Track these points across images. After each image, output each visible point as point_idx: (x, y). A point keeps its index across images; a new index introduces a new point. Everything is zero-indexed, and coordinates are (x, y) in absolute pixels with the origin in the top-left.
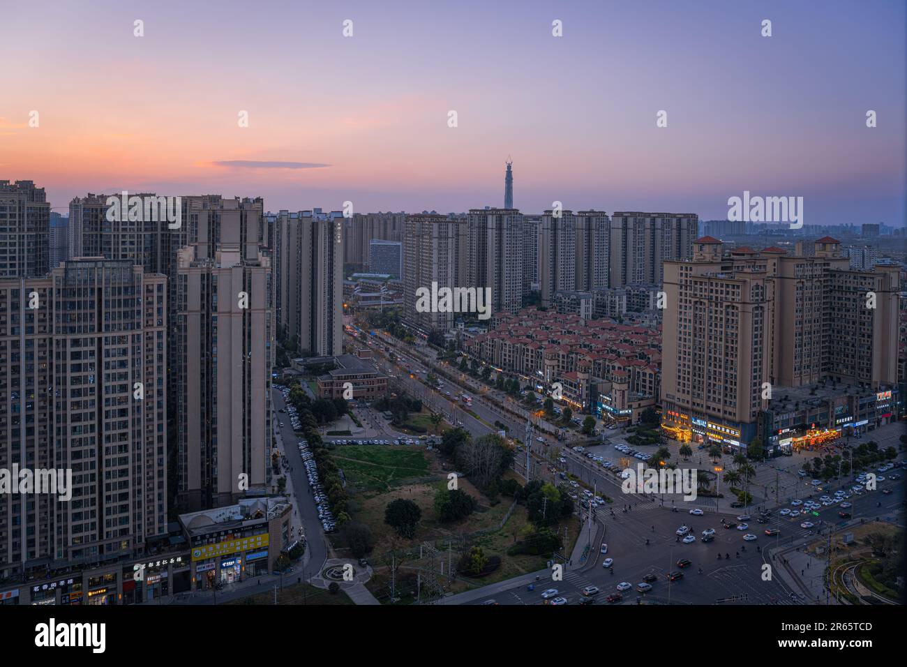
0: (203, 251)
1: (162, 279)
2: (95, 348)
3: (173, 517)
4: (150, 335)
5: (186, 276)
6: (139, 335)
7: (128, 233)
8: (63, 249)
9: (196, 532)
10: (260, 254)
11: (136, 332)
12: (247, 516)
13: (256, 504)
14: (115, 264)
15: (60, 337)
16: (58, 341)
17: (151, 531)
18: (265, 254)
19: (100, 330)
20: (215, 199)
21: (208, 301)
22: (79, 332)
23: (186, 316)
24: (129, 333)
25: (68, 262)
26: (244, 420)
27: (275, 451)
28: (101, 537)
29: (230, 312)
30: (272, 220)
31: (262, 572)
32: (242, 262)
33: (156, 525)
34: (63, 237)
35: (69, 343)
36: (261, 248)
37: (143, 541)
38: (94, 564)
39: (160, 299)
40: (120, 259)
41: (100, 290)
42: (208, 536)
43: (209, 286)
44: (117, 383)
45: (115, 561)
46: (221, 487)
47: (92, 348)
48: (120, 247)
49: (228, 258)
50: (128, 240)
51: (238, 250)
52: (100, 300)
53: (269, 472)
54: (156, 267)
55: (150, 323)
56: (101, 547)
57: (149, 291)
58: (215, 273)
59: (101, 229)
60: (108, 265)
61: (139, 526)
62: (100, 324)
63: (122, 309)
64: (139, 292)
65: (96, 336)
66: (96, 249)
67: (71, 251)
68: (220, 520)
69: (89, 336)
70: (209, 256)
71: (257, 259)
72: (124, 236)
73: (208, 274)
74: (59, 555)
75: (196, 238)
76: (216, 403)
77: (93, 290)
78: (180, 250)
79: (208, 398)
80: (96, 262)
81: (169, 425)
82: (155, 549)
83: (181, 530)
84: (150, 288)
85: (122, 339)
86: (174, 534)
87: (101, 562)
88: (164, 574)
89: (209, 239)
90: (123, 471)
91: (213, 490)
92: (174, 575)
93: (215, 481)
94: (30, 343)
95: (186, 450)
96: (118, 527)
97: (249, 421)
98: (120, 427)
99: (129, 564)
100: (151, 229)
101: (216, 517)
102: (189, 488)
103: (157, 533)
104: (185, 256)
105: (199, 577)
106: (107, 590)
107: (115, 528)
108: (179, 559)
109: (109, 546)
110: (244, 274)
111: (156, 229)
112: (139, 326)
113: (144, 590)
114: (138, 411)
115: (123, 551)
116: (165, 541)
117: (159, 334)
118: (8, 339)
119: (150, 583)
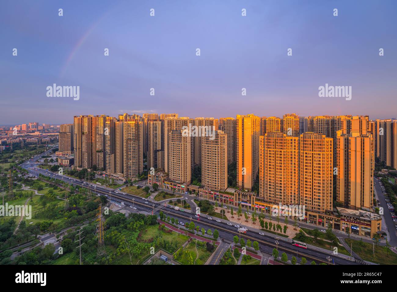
0: (345, 132)
1: (332, 139)
3: (335, 206)
4: (328, 154)
5: (339, 139)
6: (324, 154)
7: (321, 126)
8: (303, 130)
9: (342, 214)
12: (362, 216)
13: (365, 213)
16: (302, 152)
17: (327, 208)
18: (370, 133)
20: (349, 116)
21: (347, 147)
22: (307, 151)
23: (339, 150)
24: (321, 153)
25: (304, 133)
26: (361, 185)
29: (356, 151)
31: (368, 236)
32: (360, 136)
33: (329, 207)
35: (304, 153)
36: (368, 132)
37: (325, 210)
39: (331, 145)
40: (318, 133)
41: (313, 141)
42: (347, 217)
43: (347, 142)
44: (317, 165)
45: (316, 212)
46: (352, 204)
47: (311, 155)
48: (318, 130)
49: (355, 134)
51: (359, 132)
52: (313, 143)
53: (371, 204)
54: (329, 135)
55: (328, 151)
56: (312, 207)
57: (327, 142)
58: (349, 138)
59: (313, 125)
60: (315, 134)
61: (324, 206)
62: (313, 150)
63: (319, 146)
64: (324, 142)
65: (312, 152)
66: (311, 130)
67: (305, 130)
68: (351, 213)
70: (348, 133)
71: (367, 135)
72: (319, 127)
73: (347, 139)
75: (343, 128)
77: (311, 141)
78: (337, 131)
79: (347, 175)
80: (311, 134)
81: (333, 180)
82: (328, 214)
83: (337, 212)
85: (319, 154)
86: (335, 212)
87: (312, 211)
88: (331, 222)
89: (348, 128)
90: (319, 189)
91: (349, 203)
92: (334, 223)
93: (350, 201)
94: (295, 152)
95: (339, 189)
96: (317, 204)
97: (363, 186)
98: (318, 177)
99: (320, 215)
100: (328, 125)
101: (350, 211)
102: (340, 200)
103: (329, 209)
104: (339, 133)
105: (343, 228)
106: (314, 219)
107: (316, 204)
108: (337, 220)
109: (315, 208)
110: (361, 139)
111: (329, 125)
112: (324, 151)
113: (325, 224)
114: (324, 174)
115: (319, 211)
116: (332, 213)
117: (331, 154)
118: (290, 150)
119: (327, 222)
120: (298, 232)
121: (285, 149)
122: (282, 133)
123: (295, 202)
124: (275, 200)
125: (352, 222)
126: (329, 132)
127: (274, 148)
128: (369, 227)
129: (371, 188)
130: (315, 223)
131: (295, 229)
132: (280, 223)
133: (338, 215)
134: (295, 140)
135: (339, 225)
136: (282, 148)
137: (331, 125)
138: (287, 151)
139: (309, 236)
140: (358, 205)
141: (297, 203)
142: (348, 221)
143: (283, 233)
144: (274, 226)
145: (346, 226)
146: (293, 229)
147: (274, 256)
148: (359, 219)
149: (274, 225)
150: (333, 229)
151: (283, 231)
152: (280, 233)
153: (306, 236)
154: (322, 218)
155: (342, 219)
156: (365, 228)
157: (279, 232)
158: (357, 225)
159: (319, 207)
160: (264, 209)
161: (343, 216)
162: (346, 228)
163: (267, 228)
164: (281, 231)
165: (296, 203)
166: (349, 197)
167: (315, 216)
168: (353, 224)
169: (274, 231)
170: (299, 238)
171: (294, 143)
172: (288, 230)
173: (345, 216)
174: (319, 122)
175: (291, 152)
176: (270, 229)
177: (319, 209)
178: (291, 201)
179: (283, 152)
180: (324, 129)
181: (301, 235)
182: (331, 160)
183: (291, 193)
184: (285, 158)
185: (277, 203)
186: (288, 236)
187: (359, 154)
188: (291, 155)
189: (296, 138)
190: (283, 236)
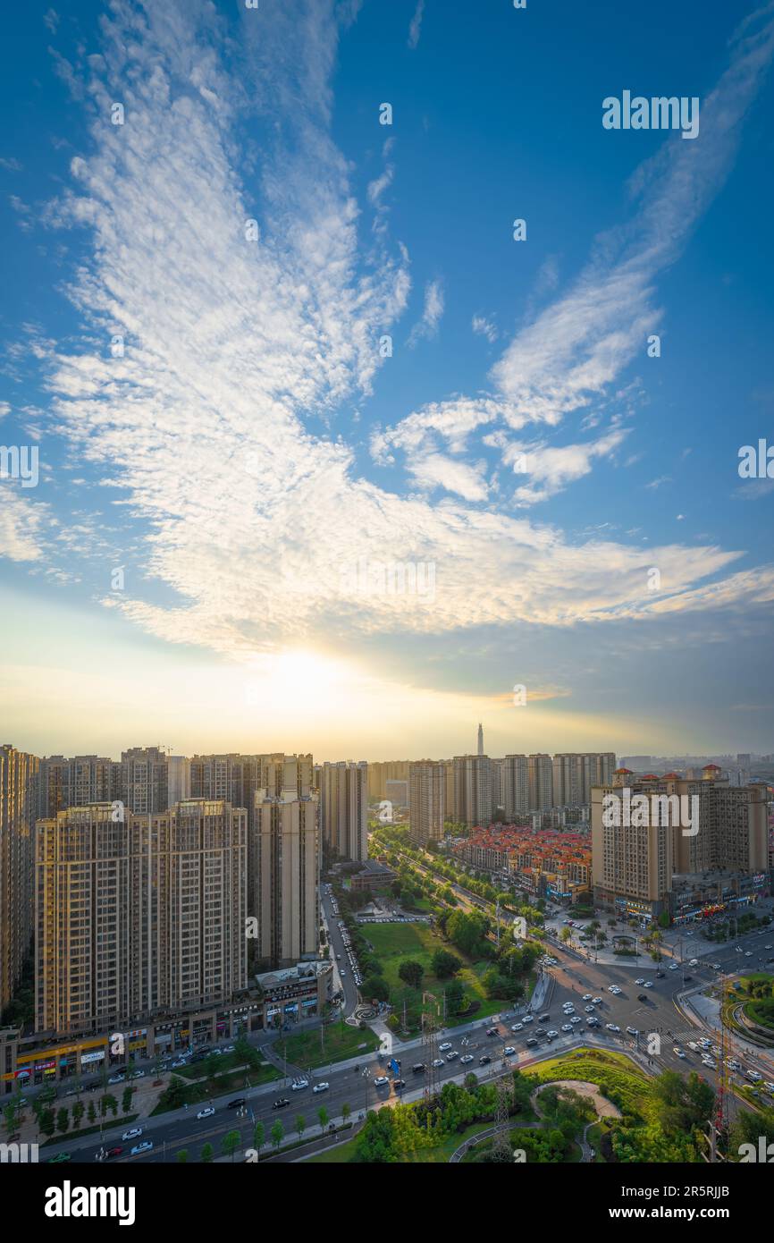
0: (272, 792)
1: (242, 811)
2: (199, 860)
3: (252, 976)
4: (236, 850)
5: (260, 809)
6: (228, 851)
7: (221, 781)
8: (178, 793)
9: (267, 987)
10: (311, 793)
11: (226, 849)
12: (302, 975)
13: (308, 967)
14: (212, 803)
15: (176, 854)
16: (174, 856)
17: (236, 987)
18: (314, 792)
19: (202, 848)
20: (280, 756)
21: (275, 826)
22: (188, 849)
23: (260, 837)
24: (221, 850)
25: (180, 802)
27: (321, 928)
28: (202, 992)
29: (291, 833)
30: (318, 769)
31: (313, 1015)
32: (299, 798)
33: (240, 983)
34: (177, 785)
35: (181, 857)
36: (312, 788)
37: (231, 994)
38: (197, 1011)
39: (243, 825)
41: (202, 820)
43: (276, 816)
44: (213, 884)
45: (211, 1008)
46: (285, 955)
47: (197, 861)
49: (289, 796)
50: (221, 785)
51: (296, 790)
52: (202, 828)
53: (318, 944)
54: (240, 803)
55: (236, 842)
56: (202, 999)
57: (236, 820)
58: (280, 806)
59: (202, 779)
60: (207, 803)
61: (228, 984)
62: (202, 844)
63: (217, 833)
64: (228, 821)
65: (199, 852)
67: (183, 795)
68: (284, 978)
69: (194, 852)
70: (276, 795)
71: (309, 796)
72: (218, 783)
73: (275, 808)
74: (173, 1004)
75: (267, 784)
76: (281, 896)
78: (256, 791)
80: (199, 801)
82: (239, 1000)
83: (258, 987)
84: (236, 818)
85: (217, 854)
86: (252, 989)
87: (202, 1010)
88: (245, 1018)
89: (276, 784)
90: (217, 945)
91: (279, 956)
92: (252, 1018)
93: (280, 951)
94: (154, 858)
96: (214, 985)
97: (304, 908)
99: (221, 1010)
100: (237, 778)
101: (281, 976)
102: (262, 956)
103: (240, 988)
104: (260, 795)
105: (269, 1020)
106: (206, 1029)
107: (212, 986)
108: (256, 1007)
109: (207, 998)
110: (300, 806)
111: (240, 777)
112: (228, 845)
113: (231, 1029)
114: (228, 903)
115: (217, 1002)
116: (246, 994)
117: (243, 850)
118: (141, 856)
119: (235, 1024)
120: (164, 1087)
121: (126, 854)
123: (156, 1003)
124: (94, 1022)
125: (286, 998)
126: (240, 794)
127: (88, 857)
128: (313, 995)
129: (317, 908)
130: (209, 1037)
131: (158, 1083)
132: (110, 1090)
133: (259, 993)
134: (155, 823)
135: (260, 1019)
136: (115, 854)
137: (245, 777)
138: (130, 859)
139: (194, 1081)
140: (296, 955)
141: (163, 1003)
142: (278, 1000)
143: (120, 1115)
144: (91, 1108)
145: (273, 1012)
146: (151, 1086)
148: (297, 985)
149: (92, 1103)
150: (249, 1034)
151: (120, 1108)
152: (112, 1119)
153: (187, 1085)
154: (224, 1018)
155: (267, 1000)
156: (308, 999)
157: (108, 1117)
158: (295, 999)
159: (218, 992)
160: (53, 1071)
161: (269, 992)
162: (275, 1016)
163: (66, 1127)
164: (114, 1112)
165: (159, 1005)
166: (279, 943)
167: (208, 1022)
168: (287, 1001)
169: (93, 1122)
170: (168, 1103)
171: (154, 831)
172: (135, 1098)
173: (272, 991)
174: (218, 770)
175: (145, 859)
176: (76, 1124)
177: (218, 997)
178: (145, 1007)
179: (118, 863)
180: (229, 787)
181: (173, 1091)
182: (243, 865)
183: (145, 981)
184: (126, 882)
185: (100, 1030)
186: (138, 1115)
187: (296, 839)
188: (145, 868)
189: (160, 818)
190: (121, 1124)
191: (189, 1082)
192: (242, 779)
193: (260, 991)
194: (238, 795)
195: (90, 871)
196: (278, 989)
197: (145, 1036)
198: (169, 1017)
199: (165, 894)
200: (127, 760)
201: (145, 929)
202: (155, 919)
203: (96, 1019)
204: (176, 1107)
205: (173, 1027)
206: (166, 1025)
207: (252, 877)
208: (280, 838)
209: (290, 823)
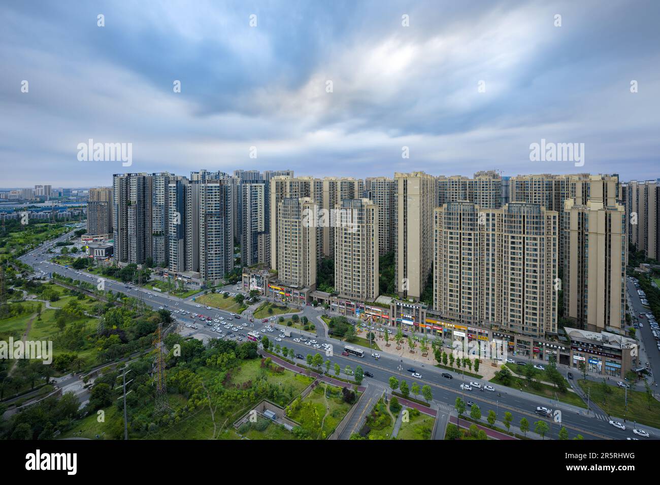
0: (579, 201)
1: (555, 213)
2: (522, 241)
3: (561, 326)
4: (549, 239)
5: (569, 213)
6: (543, 238)
7: (537, 192)
8: (507, 198)
9: (574, 339)
10: (617, 204)
11: (542, 237)
12: (607, 341)
13: (612, 337)
14: (531, 206)
15: (506, 234)
16: (505, 236)
17: (548, 329)
18: (620, 204)
19: (524, 233)
20: (586, 176)
21: (582, 226)
22: (515, 233)
23: (569, 232)
24: (538, 237)
25: (509, 204)
26: (605, 290)
28: (523, 323)
29: (597, 233)
30: (625, 185)
31: (617, 376)
32: (604, 208)
33: (551, 328)
34: (507, 192)
35: (510, 237)
36: (617, 201)
37: (544, 332)
38: (520, 334)
39: (554, 223)
40: (533, 203)
41: (524, 216)
42: (581, 343)
43: (583, 219)
44: (532, 258)
45: (530, 336)
46: (590, 321)
47: (520, 241)
48: (534, 198)
49: (595, 205)
51: (602, 201)
52: (524, 221)
53: (623, 322)
54: (552, 207)
55: (549, 233)
56: (523, 328)
57: (548, 218)
58: (586, 212)
59: (524, 190)
60: (527, 205)
61: (542, 325)
62: (524, 231)
63: (535, 226)
64: (543, 219)
65: (522, 236)
66: (522, 198)
67: (511, 199)
68: (589, 337)
69: (519, 235)
70: (583, 204)
71: (615, 207)
72: (535, 193)
73: (582, 213)
74: (504, 324)
75: (575, 195)
76: (587, 278)
77: (521, 216)
78: (565, 200)
79: (582, 274)
80: (522, 204)
82: (550, 338)
83: (565, 335)
84: (549, 217)
85: (535, 239)
86: (561, 335)
87: (523, 334)
88: (555, 352)
89: (583, 195)
90: (535, 297)
91: (584, 321)
92: (560, 355)
93: (586, 317)
94: (493, 235)
95: (569, 297)
96: (532, 322)
97: (609, 292)
98: (533, 278)
99: (536, 339)
100: (549, 190)
101: (586, 335)
102: (570, 316)
103: (551, 331)
104: (569, 203)
105: (575, 362)
106: (526, 347)
107: (530, 322)
108: (563, 348)
109: (527, 329)
110: (606, 214)
111: (552, 190)
112: (543, 234)
113: (544, 355)
114: (543, 272)
115: (534, 333)
116: (556, 337)
117: (554, 239)
118: (485, 233)
119: (547, 353)
120: (499, 370)
121: (477, 230)
122: (471, 204)
123: (494, 319)
124: (460, 316)
125: (590, 352)
126: (552, 202)
127: (458, 229)
128: (618, 361)
129: (623, 295)
130: (528, 353)
131: (494, 365)
133: (566, 340)
134: (493, 215)
135: (567, 358)
136: (471, 229)
137: (555, 190)
138: (480, 233)
139: (517, 376)
140: (601, 324)
141: (498, 320)
142: (583, 351)
143: (473, 371)
144: (458, 360)
145: (579, 358)
146: (491, 364)
147: (459, 409)
148: (601, 347)
150: (558, 365)
151: (473, 368)
152: (469, 371)
153: (513, 375)
154: (539, 346)
155: (572, 347)
156: (612, 362)
157: (467, 369)
158: (599, 357)
159: (534, 328)
160: (441, 332)
161: (575, 342)
162: (580, 361)
163: (446, 362)
164: (470, 368)
165: (495, 321)
166: (585, 311)
167: (527, 343)
168: (591, 355)
169: (459, 367)
170: (500, 379)
171: (493, 220)
172: (481, 366)
173: (578, 343)
174: (535, 184)
175: (488, 235)
176: (451, 364)
177: (535, 330)
178: (488, 318)
179: (473, 235)
180: (543, 196)
181: (503, 375)
182: (554, 250)
183: (487, 304)
184: (477, 246)
185: (463, 321)
186: (482, 377)
187: (602, 239)
188: (488, 240)
189: (496, 212)
190: (473, 376)
191: (514, 375)
192: (554, 191)
193: (567, 338)
194: (551, 202)
195: (459, 236)
196: (583, 343)
197: (487, 334)
198: (502, 330)
199: (500, 257)
200: (477, 178)
201: (488, 274)
202: (493, 270)
203: (462, 315)
204: (505, 384)
205: (504, 337)
206: (500, 334)
207: (562, 259)
208: (587, 235)
209: (596, 225)
